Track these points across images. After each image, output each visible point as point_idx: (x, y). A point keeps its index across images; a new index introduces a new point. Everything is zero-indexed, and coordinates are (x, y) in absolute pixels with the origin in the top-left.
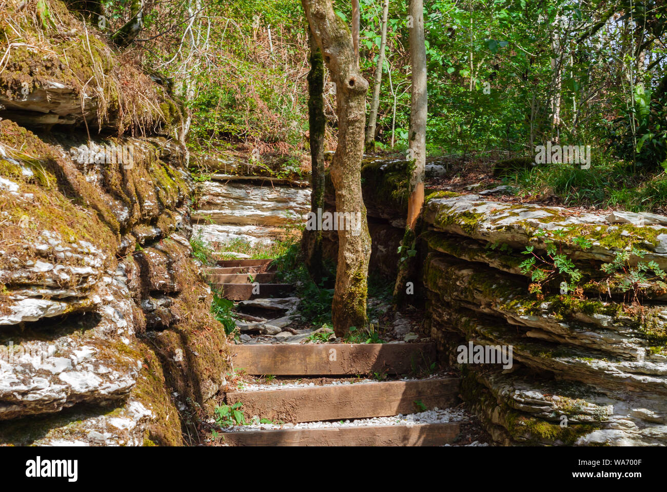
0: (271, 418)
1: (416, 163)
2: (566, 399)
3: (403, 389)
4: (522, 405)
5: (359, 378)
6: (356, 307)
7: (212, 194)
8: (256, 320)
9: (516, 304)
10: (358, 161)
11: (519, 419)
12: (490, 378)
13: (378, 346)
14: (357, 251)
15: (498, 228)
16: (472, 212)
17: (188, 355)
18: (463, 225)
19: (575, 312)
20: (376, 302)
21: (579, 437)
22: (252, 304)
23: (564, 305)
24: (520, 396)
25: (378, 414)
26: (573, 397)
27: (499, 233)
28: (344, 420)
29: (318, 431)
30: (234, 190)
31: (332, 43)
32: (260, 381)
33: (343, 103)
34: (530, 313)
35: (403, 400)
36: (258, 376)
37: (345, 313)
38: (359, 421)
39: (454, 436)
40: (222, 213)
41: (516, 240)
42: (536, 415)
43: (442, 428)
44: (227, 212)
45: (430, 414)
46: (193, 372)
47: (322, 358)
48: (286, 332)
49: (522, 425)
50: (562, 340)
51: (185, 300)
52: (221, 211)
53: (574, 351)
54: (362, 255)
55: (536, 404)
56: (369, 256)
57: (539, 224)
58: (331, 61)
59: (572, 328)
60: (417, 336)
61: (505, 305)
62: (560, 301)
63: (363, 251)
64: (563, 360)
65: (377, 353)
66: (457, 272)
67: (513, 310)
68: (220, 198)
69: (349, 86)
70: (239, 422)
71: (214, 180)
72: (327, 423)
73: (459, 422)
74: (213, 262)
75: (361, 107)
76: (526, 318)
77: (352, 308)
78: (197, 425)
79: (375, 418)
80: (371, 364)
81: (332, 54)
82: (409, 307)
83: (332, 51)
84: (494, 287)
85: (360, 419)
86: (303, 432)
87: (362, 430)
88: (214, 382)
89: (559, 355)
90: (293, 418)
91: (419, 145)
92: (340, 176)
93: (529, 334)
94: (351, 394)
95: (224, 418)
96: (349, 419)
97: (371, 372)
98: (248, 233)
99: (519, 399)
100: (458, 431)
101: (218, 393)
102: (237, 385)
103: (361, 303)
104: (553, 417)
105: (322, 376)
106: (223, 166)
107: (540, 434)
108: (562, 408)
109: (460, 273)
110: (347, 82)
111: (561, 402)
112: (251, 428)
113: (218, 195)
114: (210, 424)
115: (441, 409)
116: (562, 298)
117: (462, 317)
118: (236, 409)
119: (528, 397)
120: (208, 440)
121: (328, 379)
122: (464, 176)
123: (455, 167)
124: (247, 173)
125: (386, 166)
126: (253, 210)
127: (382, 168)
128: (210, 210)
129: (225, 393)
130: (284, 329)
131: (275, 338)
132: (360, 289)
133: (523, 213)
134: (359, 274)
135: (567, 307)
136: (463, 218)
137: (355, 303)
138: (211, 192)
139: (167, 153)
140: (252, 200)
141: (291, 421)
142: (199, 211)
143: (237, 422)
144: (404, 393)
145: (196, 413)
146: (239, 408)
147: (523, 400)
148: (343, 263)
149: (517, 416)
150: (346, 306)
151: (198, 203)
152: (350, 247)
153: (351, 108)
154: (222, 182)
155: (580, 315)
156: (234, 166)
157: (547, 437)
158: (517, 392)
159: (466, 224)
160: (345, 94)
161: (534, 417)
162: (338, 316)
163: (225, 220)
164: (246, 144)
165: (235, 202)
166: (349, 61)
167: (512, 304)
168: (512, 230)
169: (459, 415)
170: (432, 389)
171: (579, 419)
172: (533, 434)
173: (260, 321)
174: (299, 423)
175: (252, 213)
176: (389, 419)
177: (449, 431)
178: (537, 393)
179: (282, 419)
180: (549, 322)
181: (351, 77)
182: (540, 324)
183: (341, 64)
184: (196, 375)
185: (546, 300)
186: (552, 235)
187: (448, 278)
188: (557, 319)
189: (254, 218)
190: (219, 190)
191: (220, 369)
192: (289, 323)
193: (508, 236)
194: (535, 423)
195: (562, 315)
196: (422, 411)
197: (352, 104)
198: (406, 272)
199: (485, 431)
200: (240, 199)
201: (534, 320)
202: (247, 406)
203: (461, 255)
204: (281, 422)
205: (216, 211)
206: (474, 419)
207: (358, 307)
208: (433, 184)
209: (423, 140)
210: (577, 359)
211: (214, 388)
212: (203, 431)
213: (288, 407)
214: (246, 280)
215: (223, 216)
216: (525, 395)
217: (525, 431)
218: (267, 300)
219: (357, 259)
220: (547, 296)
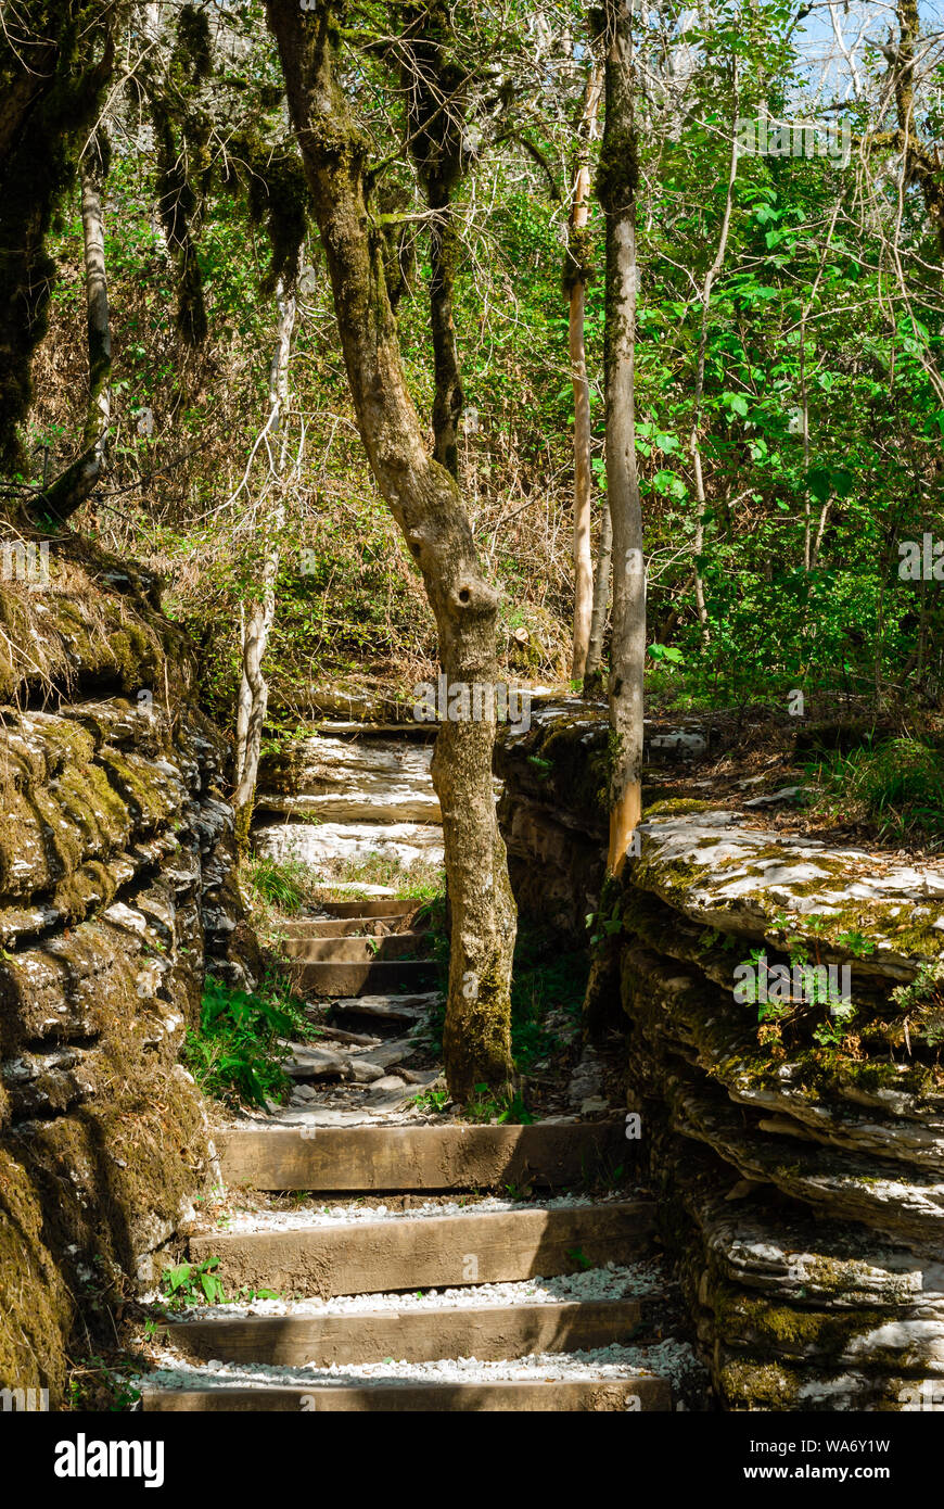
0: (279, 1288)
1: (624, 742)
2: (827, 1260)
3: (543, 1226)
4: (741, 1274)
5: (477, 1195)
6: (489, 1043)
7: (325, 763)
8: (358, 1043)
9: (737, 1065)
10: (485, 752)
11: (736, 1300)
12: (703, 1208)
13: (516, 1131)
14: (488, 932)
15: (717, 904)
16: (687, 861)
17: (103, 1168)
18: (669, 888)
19: (842, 1086)
20: (560, 1018)
21: (855, 1337)
22: (355, 1007)
23: (822, 1071)
24: (740, 1253)
25: (494, 1276)
26: (843, 1256)
27: (719, 913)
28: (425, 1291)
29: (359, 1319)
30: (369, 752)
31: (423, 518)
32: (281, 1202)
33: (449, 635)
34: (759, 1084)
35: (543, 1249)
36: (277, 1193)
37: (468, 1054)
38: (456, 1291)
39: (629, 1326)
40: (346, 800)
41: (751, 927)
42: (767, 1293)
43: (605, 1310)
44: (358, 797)
45: (596, 1276)
46: (113, 1202)
47: (404, 1155)
48: (392, 1078)
49: (740, 1315)
50: (823, 1140)
51: (110, 1052)
52: (345, 797)
53: (846, 1162)
54: (498, 939)
55: (768, 1272)
56: (511, 940)
57: (787, 899)
58: (422, 552)
59: (837, 1118)
60: (607, 1103)
61: (718, 1067)
62: (816, 1063)
63: (498, 931)
64: (819, 1183)
65: (513, 1144)
66: (661, 982)
67: (731, 1074)
68: (342, 769)
69: (459, 603)
70: (211, 1297)
71: (325, 734)
72: (391, 1296)
73: (641, 1297)
74: (315, 906)
75: (487, 644)
76: (753, 1095)
77: (481, 1045)
78: (115, 1310)
79: (488, 1285)
80: (502, 1166)
81: (423, 540)
82: (612, 1034)
83: (423, 533)
84: (710, 1022)
85: (458, 1287)
86: (327, 1322)
87: (443, 1318)
88: (163, 1218)
89: (814, 1172)
90: (322, 1288)
91: (629, 705)
92: (448, 782)
93: (764, 1126)
94: (440, 1238)
95: (179, 1291)
96: (436, 1288)
97: (501, 1183)
98: (399, 841)
99: (737, 1259)
100: (638, 1317)
101: (173, 1237)
102: (216, 1219)
103: (498, 1035)
104: (801, 1298)
105: (403, 1192)
106: (344, 707)
107: (773, 1333)
108: (818, 1278)
109: (667, 985)
110: (455, 595)
111: (817, 1267)
112: (229, 1312)
113: (337, 764)
114: (144, 1305)
115: (622, 1265)
116: (819, 1056)
117: (669, 1075)
118: (205, 1271)
119: (753, 1256)
120: (138, 1340)
121: (416, 1198)
122: (739, 757)
123: (726, 737)
124: (393, 718)
125: (591, 735)
126: (409, 792)
127: (584, 740)
128: (323, 794)
129: (187, 1238)
130: (391, 1070)
131: (368, 1091)
132: (496, 1008)
133: (772, 870)
134: (493, 977)
135: (827, 1074)
136: (673, 872)
137: (487, 1037)
138: (324, 759)
139: (126, 733)
140: (406, 771)
141: (318, 1293)
142: (301, 798)
143: (206, 1298)
144: (545, 1235)
145: (114, 1286)
146: (213, 1270)
147: (743, 1262)
148: (459, 957)
149: (733, 1295)
150: (467, 1041)
151: (296, 782)
152: (472, 923)
153: (465, 645)
154: (345, 737)
155: (850, 1092)
156: (369, 704)
157: (789, 1338)
158: (736, 1246)
159: (674, 887)
160: (452, 618)
161: (765, 1297)
162: (454, 1061)
163: (353, 814)
164: (395, 660)
165: (373, 778)
166: (459, 552)
167: (729, 1065)
168: (743, 909)
169: (646, 1281)
170: (603, 1226)
171: (853, 1301)
172: (760, 1333)
173: (366, 1044)
174: (335, 1297)
175: (410, 799)
176: (515, 1285)
177: (620, 1316)
178: (772, 1249)
179: (300, 1289)
180: (795, 1104)
181: (463, 585)
182: (781, 1105)
183: (442, 559)
184: (121, 1207)
185: (791, 1058)
186: (805, 926)
187: (648, 994)
188: (808, 1100)
189: (410, 808)
190: (338, 754)
191: (178, 1189)
192: (407, 1054)
193: (737, 919)
194: (765, 1310)
195: (818, 1089)
196: (582, 1270)
197: (466, 637)
198: (607, 963)
199: (690, 1318)
200: (382, 772)
201: (768, 1099)
202: (231, 1265)
203: (666, 948)
204: (299, 1295)
205: (335, 796)
206: (672, 1290)
207: (492, 1043)
208: (678, 776)
209: (637, 696)
210: (848, 1181)
211: (163, 1229)
212: (128, 1321)
213: (312, 1265)
214: (364, 950)
215: (349, 806)
216: (749, 1252)
217: (744, 1327)
218: (383, 999)
219: (486, 948)
220: (794, 1050)
